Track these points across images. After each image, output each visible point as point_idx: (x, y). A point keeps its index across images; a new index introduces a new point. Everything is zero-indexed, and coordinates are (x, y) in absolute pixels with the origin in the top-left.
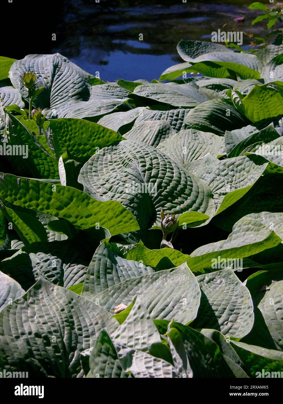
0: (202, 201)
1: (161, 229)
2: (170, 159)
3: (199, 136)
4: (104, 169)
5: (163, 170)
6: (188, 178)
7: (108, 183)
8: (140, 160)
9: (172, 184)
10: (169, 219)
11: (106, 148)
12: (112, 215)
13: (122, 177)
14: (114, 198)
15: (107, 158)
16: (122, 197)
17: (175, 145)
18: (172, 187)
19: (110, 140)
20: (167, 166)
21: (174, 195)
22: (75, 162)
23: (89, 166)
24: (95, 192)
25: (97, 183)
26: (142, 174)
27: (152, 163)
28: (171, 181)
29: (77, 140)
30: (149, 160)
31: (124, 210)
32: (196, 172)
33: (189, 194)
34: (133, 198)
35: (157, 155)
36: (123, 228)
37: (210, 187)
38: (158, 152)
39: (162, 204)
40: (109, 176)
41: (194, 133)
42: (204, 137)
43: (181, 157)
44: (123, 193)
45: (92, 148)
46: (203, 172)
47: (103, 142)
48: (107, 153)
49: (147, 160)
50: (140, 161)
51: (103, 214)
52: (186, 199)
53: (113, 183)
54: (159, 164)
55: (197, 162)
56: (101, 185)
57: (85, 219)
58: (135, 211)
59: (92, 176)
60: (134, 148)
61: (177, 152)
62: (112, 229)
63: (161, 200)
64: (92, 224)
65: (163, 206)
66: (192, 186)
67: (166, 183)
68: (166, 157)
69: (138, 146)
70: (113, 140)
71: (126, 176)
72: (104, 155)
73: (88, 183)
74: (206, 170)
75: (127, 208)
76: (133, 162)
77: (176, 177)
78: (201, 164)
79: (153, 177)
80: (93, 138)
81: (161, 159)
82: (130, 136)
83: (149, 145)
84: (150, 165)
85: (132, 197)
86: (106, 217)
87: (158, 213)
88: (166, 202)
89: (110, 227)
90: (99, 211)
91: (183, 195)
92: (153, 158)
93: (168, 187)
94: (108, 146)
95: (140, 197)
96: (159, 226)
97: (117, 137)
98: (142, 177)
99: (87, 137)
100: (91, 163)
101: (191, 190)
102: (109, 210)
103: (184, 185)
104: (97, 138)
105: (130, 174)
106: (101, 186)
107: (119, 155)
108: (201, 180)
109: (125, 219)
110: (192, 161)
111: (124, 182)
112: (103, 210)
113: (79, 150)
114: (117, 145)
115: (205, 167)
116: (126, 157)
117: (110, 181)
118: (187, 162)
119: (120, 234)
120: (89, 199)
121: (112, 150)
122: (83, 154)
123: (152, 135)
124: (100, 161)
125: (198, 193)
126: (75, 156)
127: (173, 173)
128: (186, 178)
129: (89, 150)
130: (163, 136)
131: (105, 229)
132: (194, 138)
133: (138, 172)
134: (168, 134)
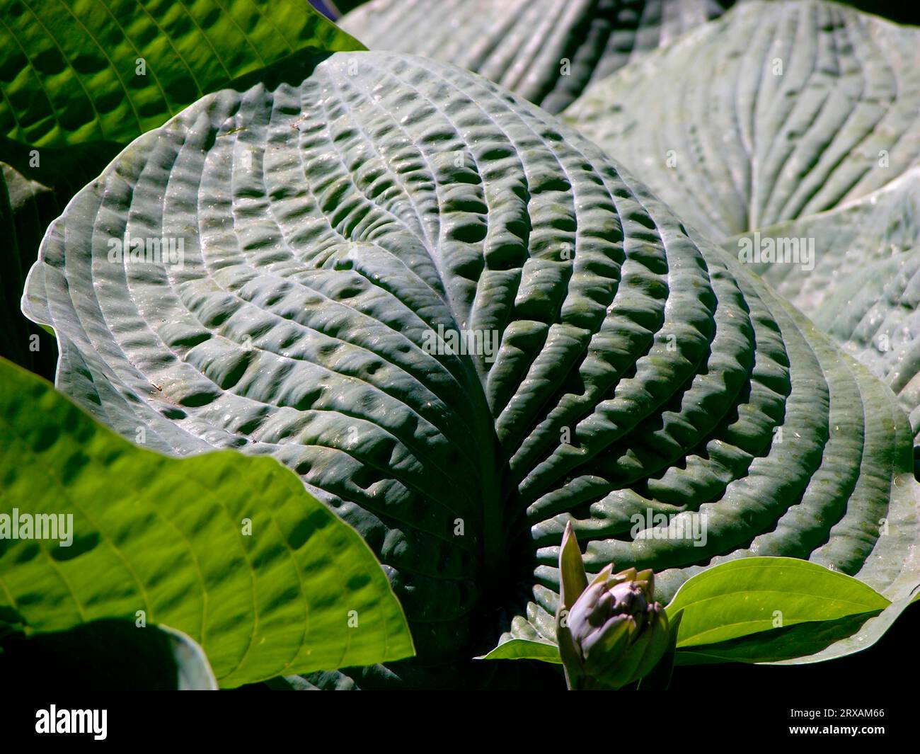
0: (848, 489)
1: (557, 660)
2: (645, 194)
3: (861, 51)
4: (204, 239)
5: (593, 267)
6: (762, 334)
7: (225, 333)
8: (443, 195)
9: (647, 368)
10: (612, 599)
11: (227, 96)
12: (234, 550)
13: (317, 301)
14: (256, 434)
15: (227, 162)
16: (310, 431)
17: (696, 105)
18: (650, 385)
19: (258, 46)
20: (627, 245)
21: (661, 439)
22: (10, 176)
23: (105, 214)
24: (129, 384)
25: (152, 328)
26: (455, 284)
27: (525, 215)
28: (641, 345)
29: (31, 31)
30: (508, 194)
31: (318, 519)
32: (819, 297)
33: (755, 439)
34: (386, 445)
35: (562, 163)
36: (301, 642)
37: (903, 400)
38: (571, 142)
39: (576, 495)
40: (234, 287)
41: (830, 28)
42: (894, 58)
43: (732, 183)
44: (320, 402)
45: (128, 92)
46: (866, 294)
47: (206, 54)
48: (231, 129)
49: (497, 193)
50: (447, 196)
51: (175, 541)
52: (740, 470)
53: (256, 333)
54: (568, 224)
55: (835, 228)
56: (176, 343)
57: (51, 563)
58: (392, 534)
59: (119, 277)
60: (411, 108)
61: (708, 152)
62: (230, 643)
63: (569, 468)
64: (92, 601)
65: (580, 507)
66: (782, 385)
67: (608, 356)
68: (625, 182)
69: (438, 97)
70: (277, 46)
71: (347, 293)
72: (208, 141)
73: (87, 322)
74: (889, 287)
75: (336, 504)
76: (399, 204)
77: (678, 317)
78: (861, 240)
79: (529, 310)
80: (140, 24)
81: (586, 192)
82: (396, 24)
83: (519, 95)
84: (511, 227)
85: (377, 433)
86: (194, 556)
87: (543, 552)
88: (600, 480)
89: (215, 632)
90: (149, 520)
91: (716, 444)
92: (531, 185)
93: (623, 386)
94: (242, 85)
95: (432, 440)
96: (543, 641)
97: (301, 23)
98: (455, 307)
99: (100, 16)
100: (119, 194)
101: (776, 413)
102: (212, 513)
103: (729, 377)
104: (168, 29)
105: (377, 282)
106: (172, 352)
107: (308, 146)
108: (850, 347)
109: (318, 583)
110: (803, 219)
111: (333, 332)
112: (178, 510)
113: (41, 94)
114: (296, 82)
115: (885, 263)
116: (356, 166)
117: (239, 323)
118: (767, 220)
119: (280, 680)
120: (86, 436)
121: (267, 112)
122: (71, 125)
123: (544, 26)
124: (180, 180)
125: (823, 434)
126: (12, 135)
127: (660, 292)
128: (747, 331)
129: (109, 102)
130: (618, 38)
131: (178, 640)
132: (825, 60)
133: (427, 271)
134: (656, 21)
